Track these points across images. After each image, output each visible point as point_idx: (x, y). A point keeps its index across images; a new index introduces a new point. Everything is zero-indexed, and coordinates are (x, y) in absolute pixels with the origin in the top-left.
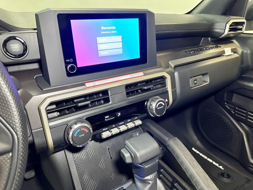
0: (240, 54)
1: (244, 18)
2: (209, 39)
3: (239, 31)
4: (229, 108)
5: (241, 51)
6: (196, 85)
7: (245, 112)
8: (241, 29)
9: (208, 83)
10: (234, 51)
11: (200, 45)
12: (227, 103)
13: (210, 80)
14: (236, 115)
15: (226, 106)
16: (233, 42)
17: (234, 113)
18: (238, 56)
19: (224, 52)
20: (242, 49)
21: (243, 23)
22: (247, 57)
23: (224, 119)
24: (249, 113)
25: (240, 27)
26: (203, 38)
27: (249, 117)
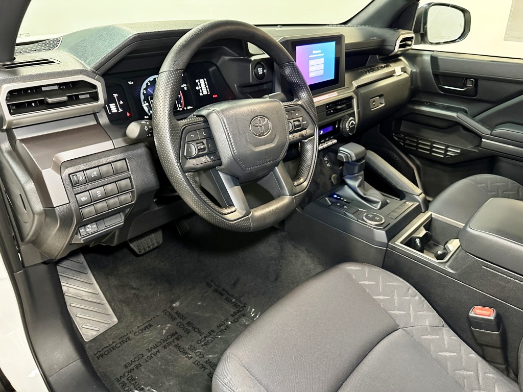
0: (409, 73)
1: (412, 32)
2: (377, 56)
3: (408, 48)
4: (397, 139)
5: (410, 70)
6: (375, 106)
7: (416, 140)
8: (410, 45)
9: (384, 105)
10: (404, 70)
11: (366, 65)
12: (395, 133)
13: (385, 101)
14: (406, 146)
15: (394, 137)
16: (400, 60)
17: (403, 144)
18: (407, 76)
19: (394, 72)
20: (411, 67)
21: (412, 38)
22: (416, 77)
23: (391, 154)
24: (420, 141)
25: (409, 43)
26: (370, 56)
27: (420, 146)
